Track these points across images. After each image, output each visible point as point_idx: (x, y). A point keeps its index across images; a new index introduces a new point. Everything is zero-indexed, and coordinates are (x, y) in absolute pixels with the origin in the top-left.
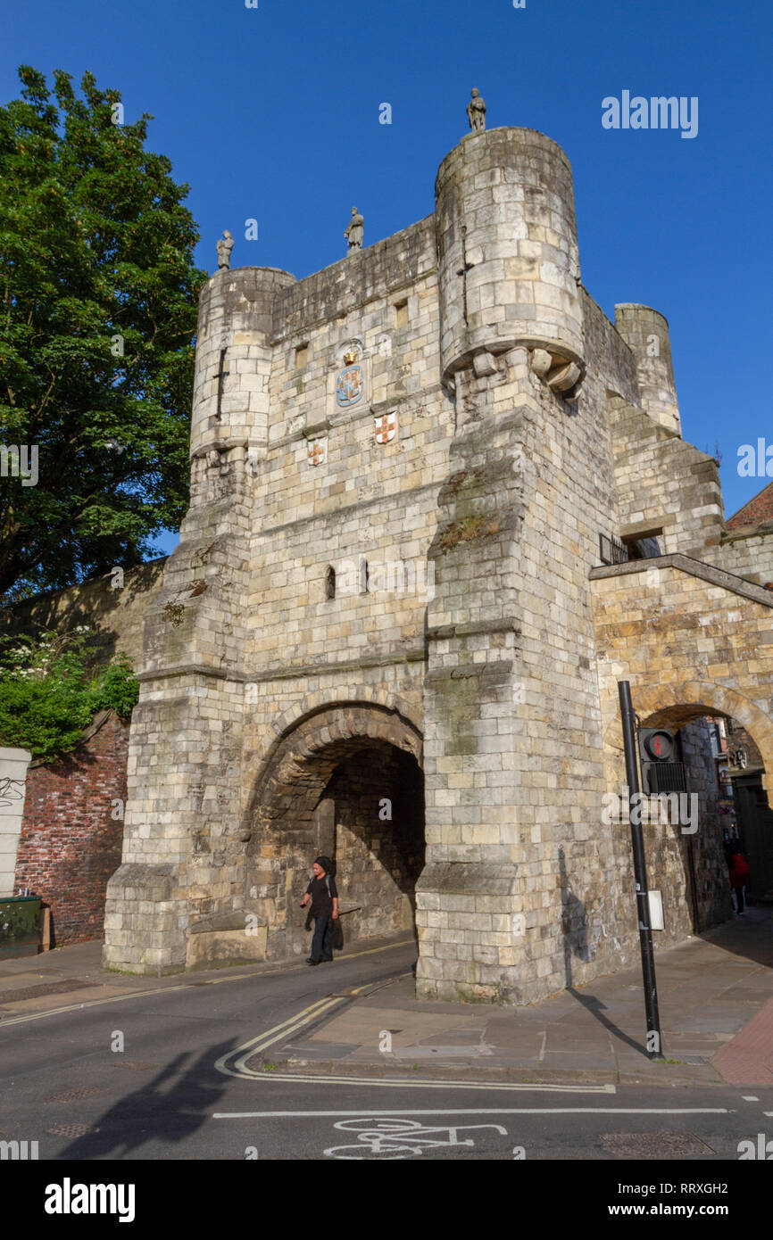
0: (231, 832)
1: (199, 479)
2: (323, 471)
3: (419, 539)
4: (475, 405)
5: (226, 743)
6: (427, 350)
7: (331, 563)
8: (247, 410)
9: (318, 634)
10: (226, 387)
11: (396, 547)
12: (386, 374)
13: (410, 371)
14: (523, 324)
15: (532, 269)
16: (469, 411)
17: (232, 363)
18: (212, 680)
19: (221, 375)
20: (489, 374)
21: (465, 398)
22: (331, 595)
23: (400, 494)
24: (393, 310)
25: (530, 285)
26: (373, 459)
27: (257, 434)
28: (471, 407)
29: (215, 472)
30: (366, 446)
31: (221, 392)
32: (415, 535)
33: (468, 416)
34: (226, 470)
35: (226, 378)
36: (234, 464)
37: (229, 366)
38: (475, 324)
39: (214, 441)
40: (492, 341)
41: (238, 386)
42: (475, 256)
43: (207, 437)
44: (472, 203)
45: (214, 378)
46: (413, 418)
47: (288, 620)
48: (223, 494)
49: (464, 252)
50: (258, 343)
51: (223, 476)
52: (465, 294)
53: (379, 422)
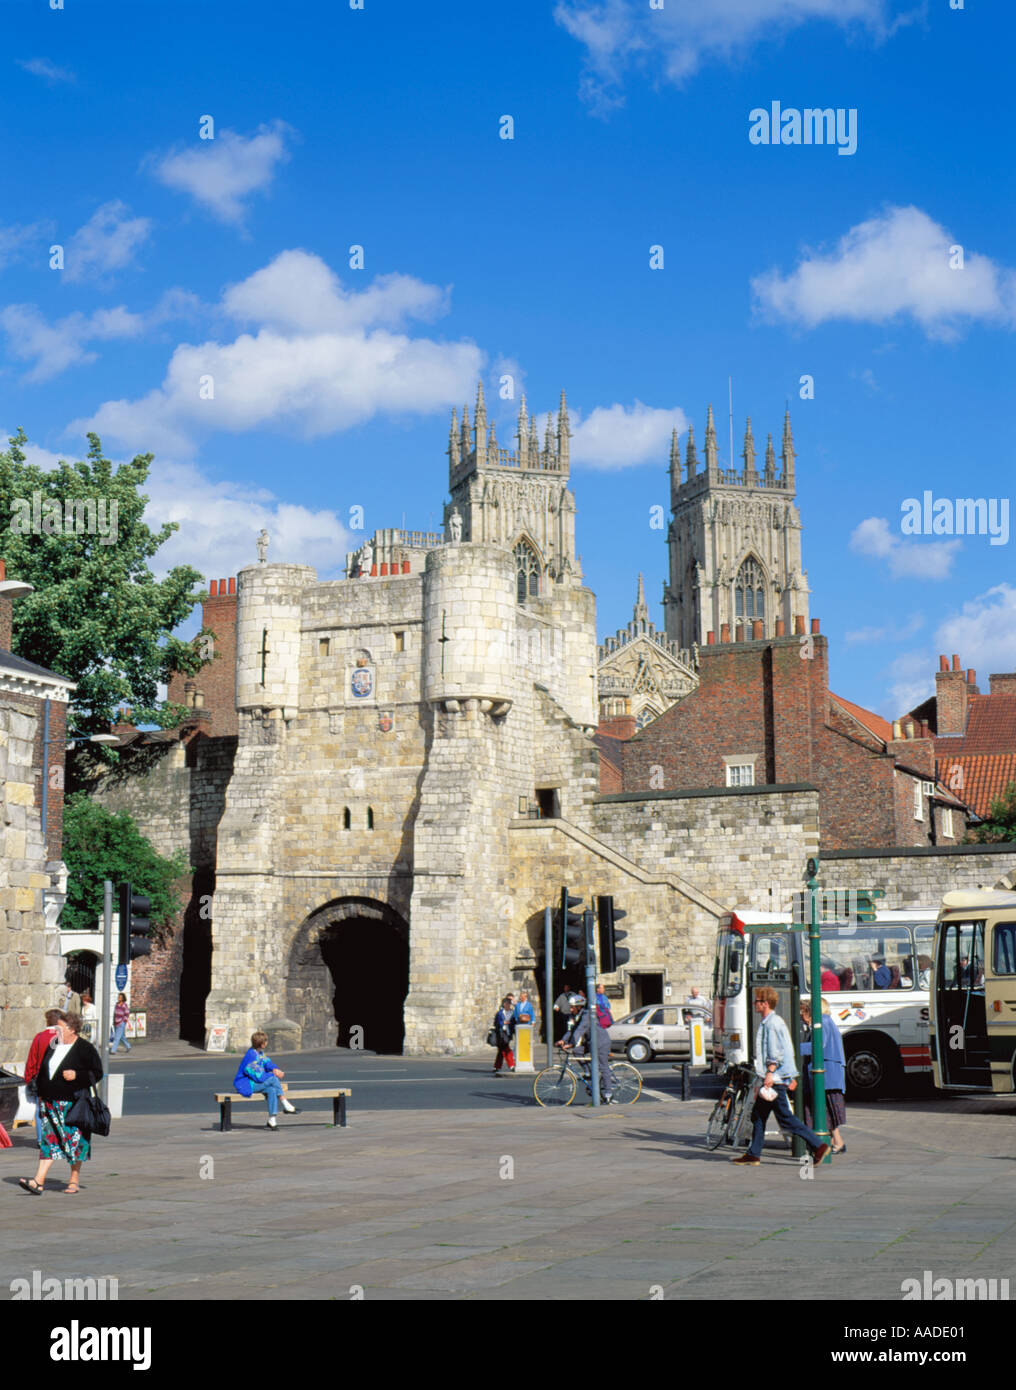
0: (279, 972)
1: (246, 726)
4: (445, 728)
5: (275, 916)
7: (347, 805)
8: (283, 682)
10: (267, 663)
13: (405, 687)
14: (476, 685)
16: (440, 731)
17: (272, 644)
18: (267, 877)
19: (265, 652)
20: (454, 712)
21: (439, 722)
22: (347, 826)
24: (392, 636)
26: (377, 739)
27: (292, 701)
28: (442, 728)
29: (259, 723)
30: (373, 730)
31: (264, 666)
32: (405, 798)
33: (441, 734)
34: (268, 724)
35: (267, 655)
36: (274, 720)
37: (269, 646)
38: (448, 679)
39: (261, 704)
40: (458, 695)
41: (277, 663)
42: (450, 634)
43: (254, 699)
44: (450, 595)
45: (258, 653)
46: (405, 719)
47: (316, 838)
48: (265, 742)
49: (443, 628)
50: (291, 629)
51: (265, 728)
52: (443, 657)
53: (382, 715)
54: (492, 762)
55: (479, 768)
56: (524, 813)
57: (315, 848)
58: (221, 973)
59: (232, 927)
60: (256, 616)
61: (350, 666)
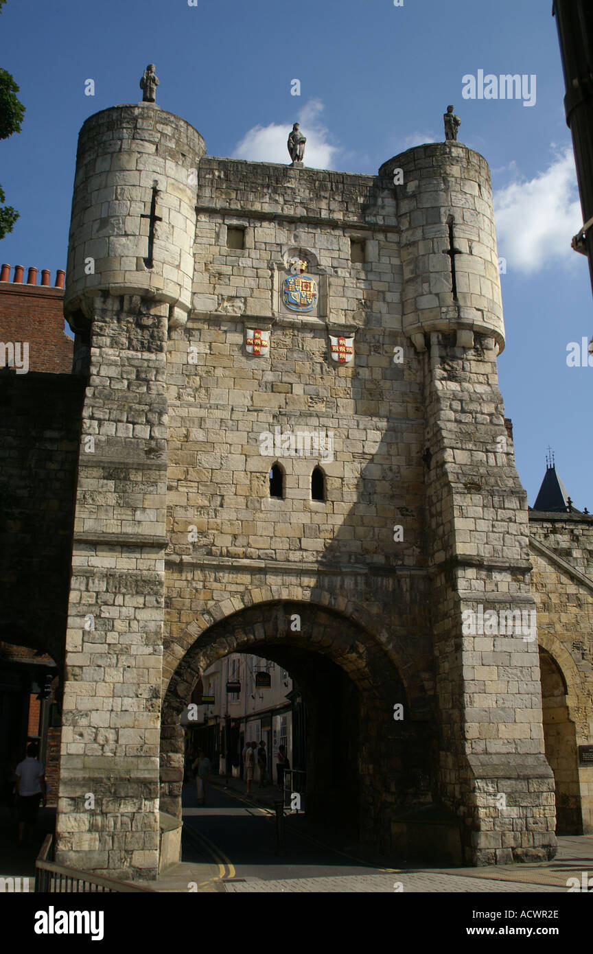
2: (263, 364)
3: (381, 465)
4: (452, 368)
6: (389, 296)
8: (177, 267)
9: (263, 528)
10: (158, 232)
11: (356, 466)
12: (345, 299)
16: (445, 370)
17: (165, 211)
19: (154, 219)
20: (467, 348)
23: (357, 415)
27: (185, 297)
28: (448, 368)
29: (132, 318)
30: (319, 358)
31: (152, 235)
32: (377, 460)
33: (446, 374)
34: (148, 321)
35: (158, 222)
36: (157, 318)
37: (161, 210)
38: (465, 302)
39: (146, 287)
40: (480, 323)
41: (171, 238)
42: (461, 244)
43: (133, 278)
44: (458, 200)
45: (142, 216)
46: (370, 351)
47: (221, 506)
48: (143, 347)
49: (452, 237)
50: (187, 201)
51: (143, 327)
52: (453, 272)
53: (334, 340)
57: (219, 521)
58: (83, 722)
59: (112, 638)
60: (141, 167)
61: (281, 268)
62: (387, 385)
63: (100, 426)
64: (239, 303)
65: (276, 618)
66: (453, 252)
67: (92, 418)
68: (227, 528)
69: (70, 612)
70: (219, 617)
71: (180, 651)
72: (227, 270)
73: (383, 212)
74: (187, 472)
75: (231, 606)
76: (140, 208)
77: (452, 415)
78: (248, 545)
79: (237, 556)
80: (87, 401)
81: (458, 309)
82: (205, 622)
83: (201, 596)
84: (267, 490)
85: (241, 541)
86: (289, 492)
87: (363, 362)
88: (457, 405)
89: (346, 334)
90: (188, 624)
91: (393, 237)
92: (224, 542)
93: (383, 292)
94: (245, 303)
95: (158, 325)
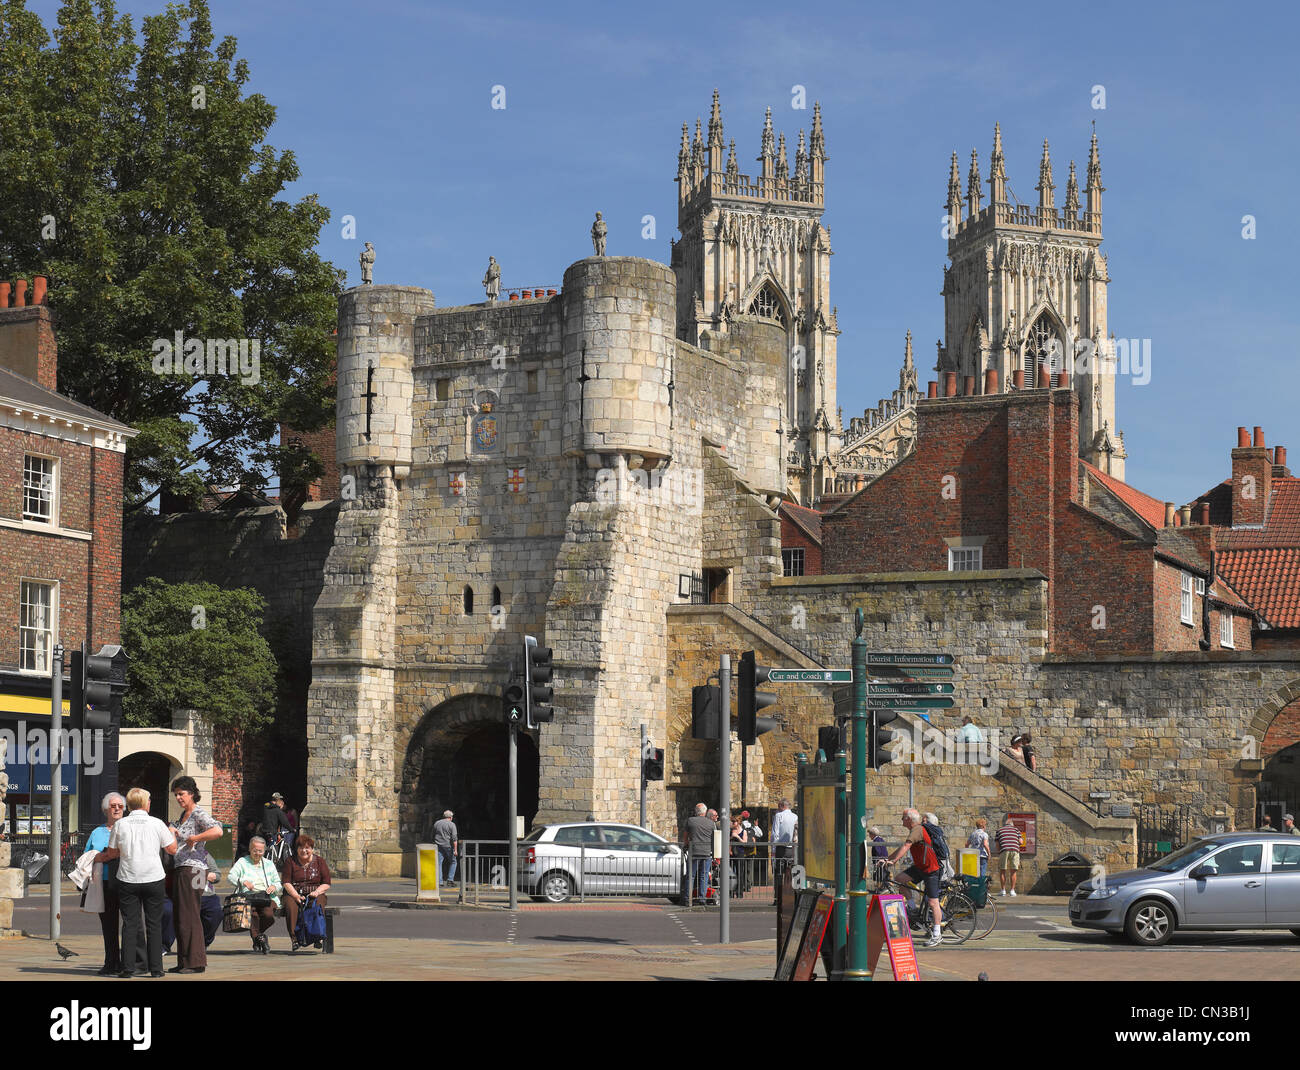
0: (389, 784)
2: (461, 502)
3: (541, 579)
4: (585, 489)
5: (384, 717)
6: (552, 424)
7: (470, 584)
8: (393, 432)
9: (458, 639)
10: (374, 407)
11: (522, 582)
12: (518, 433)
13: (538, 437)
14: (623, 436)
15: (633, 390)
16: (581, 492)
17: (379, 385)
18: (373, 669)
19: (370, 395)
20: (597, 469)
21: (579, 480)
22: (469, 609)
23: (526, 538)
24: (523, 375)
25: (630, 403)
26: (505, 502)
27: (404, 455)
28: (583, 490)
29: (364, 484)
30: (500, 491)
32: (537, 575)
33: (581, 496)
34: (374, 484)
35: (374, 398)
36: (382, 479)
37: (376, 387)
38: (588, 428)
39: (365, 458)
40: (600, 447)
41: (385, 408)
42: (591, 371)
43: (359, 454)
44: (592, 323)
45: (362, 396)
46: (539, 477)
47: (432, 623)
48: (372, 505)
49: (583, 364)
50: (402, 367)
51: (372, 489)
52: (582, 400)
53: (511, 473)
54: (645, 532)
55: (627, 538)
56: (686, 596)
57: (430, 636)
58: (318, 783)
59: (331, 729)
60: (359, 351)
61: (473, 412)
62: (551, 506)
63: (334, 578)
64: (443, 452)
65: (472, 707)
66: (585, 378)
67: (329, 573)
68: (435, 641)
69: (309, 713)
70: (429, 708)
71: (407, 733)
72: (435, 422)
73: (550, 338)
74: (410, 600)
75: (437, 699)
76: (359, 390)
77: (574, 536)
78: (449, 653)
79: (441, 662)
80: (328, 560)
81: (582, 437)
82: (421, 712)
83: (419, 693)
84: (462, 609)
85: (445, 650)
86: (475, 609)
87: (533, 487)
88: (578, 527)
89: (520, 466)
90: (412, 713)
91: (557, 362)
92: (433, 652)
93: (548, 421)
94: (447, 451)
95: (382, 486)
